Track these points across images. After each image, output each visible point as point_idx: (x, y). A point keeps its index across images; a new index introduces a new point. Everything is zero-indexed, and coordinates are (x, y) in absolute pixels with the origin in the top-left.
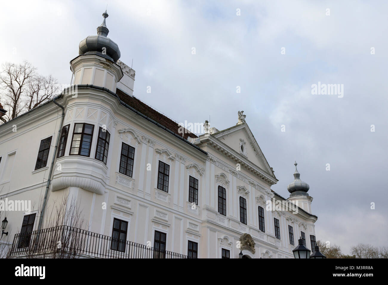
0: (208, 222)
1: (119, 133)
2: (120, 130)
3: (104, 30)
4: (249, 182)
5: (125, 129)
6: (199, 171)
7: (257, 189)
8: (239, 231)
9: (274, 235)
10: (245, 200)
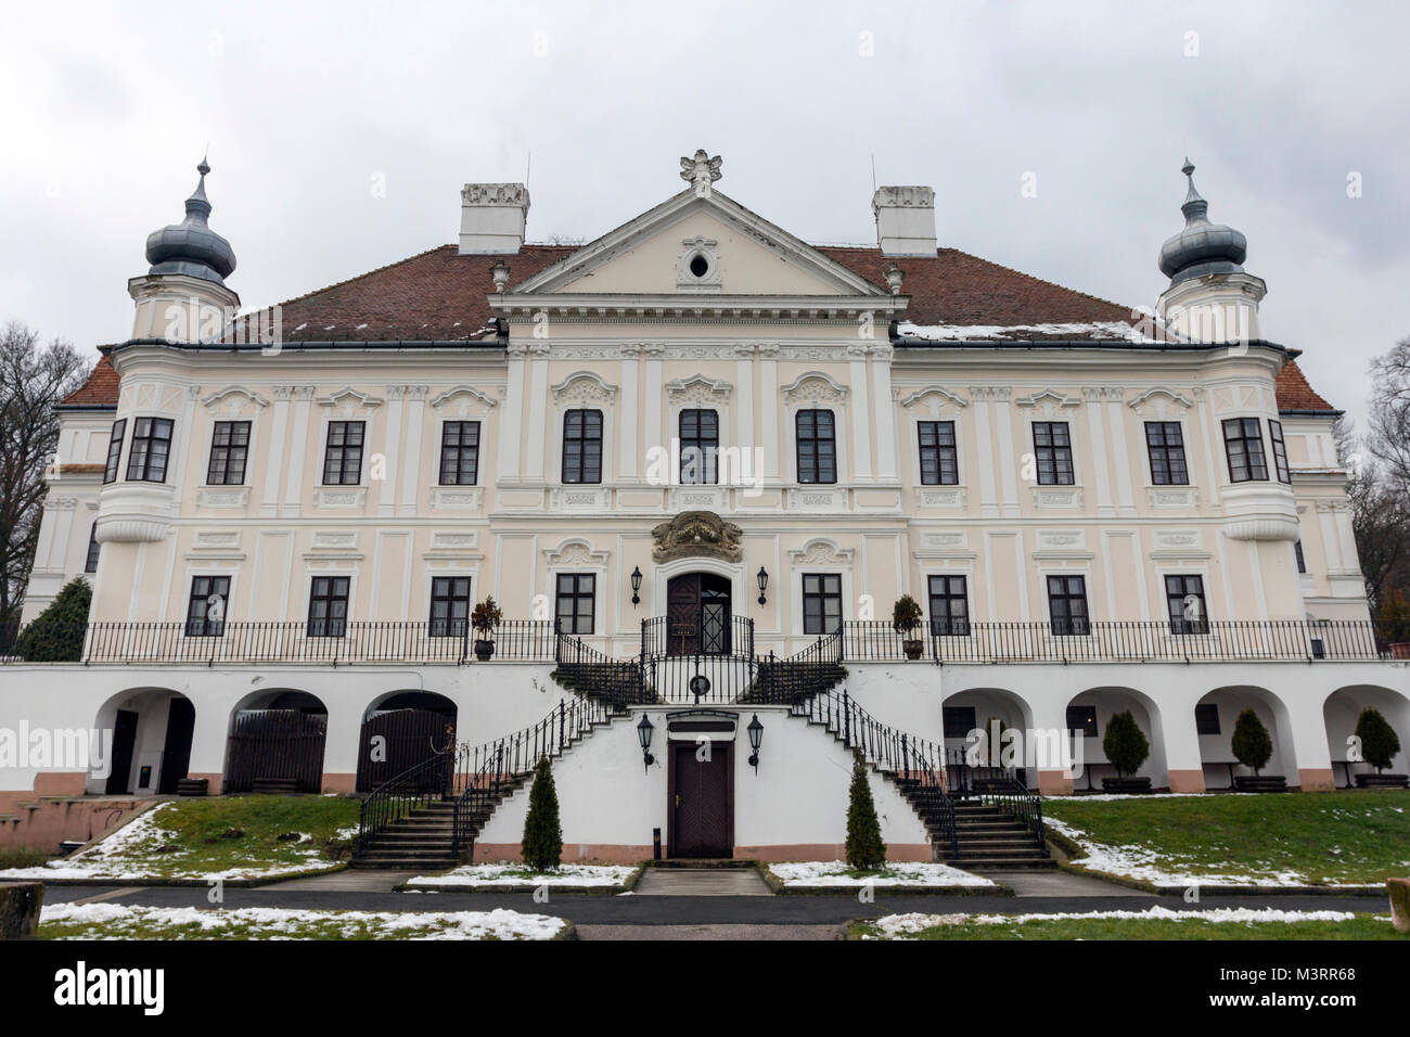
1: (206, 405)
2: (207, 400)
4: (736, 352)
5: (219, 393)
6: (481, 399)
7: (797, 359)
8: (659, 510)
9: (896, 481)
10: (714, 413)
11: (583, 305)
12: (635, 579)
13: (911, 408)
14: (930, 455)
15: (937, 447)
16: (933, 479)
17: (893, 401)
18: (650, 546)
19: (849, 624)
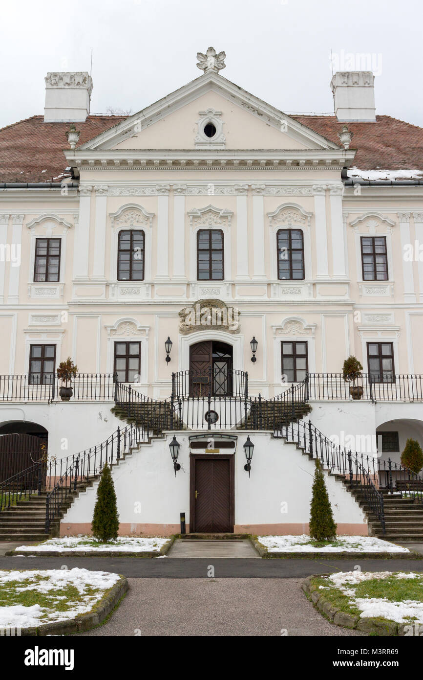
4: (236, 190)
6: (61, 223)
7: (277, 195)
8: (184, 299)
9: (345, 278)
10: (221, 232)
11: (130, 157)
12: (167, 345)
13: (356, 228)
14: (369, 260)
15: (374, 255)
16: (371, 277)
17: (344, 223)
18: (177, 322)
19: (312, 376)
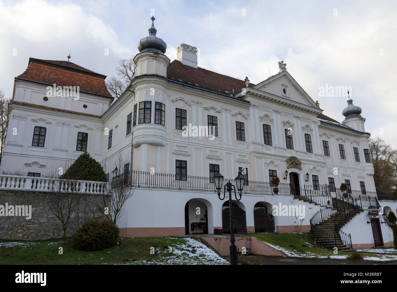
0: (254, 152)
1: (173, 102)
2: (173, 100)
3: (153, 31)
4: (294, 116)
5: (176, 99)
6: (244, 116)
7: (303, 120)
9: (321, 154)
11: (263, 94)
12: (286, 173)
17: (319, 134)
18: (285, 164)
